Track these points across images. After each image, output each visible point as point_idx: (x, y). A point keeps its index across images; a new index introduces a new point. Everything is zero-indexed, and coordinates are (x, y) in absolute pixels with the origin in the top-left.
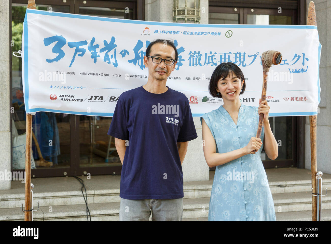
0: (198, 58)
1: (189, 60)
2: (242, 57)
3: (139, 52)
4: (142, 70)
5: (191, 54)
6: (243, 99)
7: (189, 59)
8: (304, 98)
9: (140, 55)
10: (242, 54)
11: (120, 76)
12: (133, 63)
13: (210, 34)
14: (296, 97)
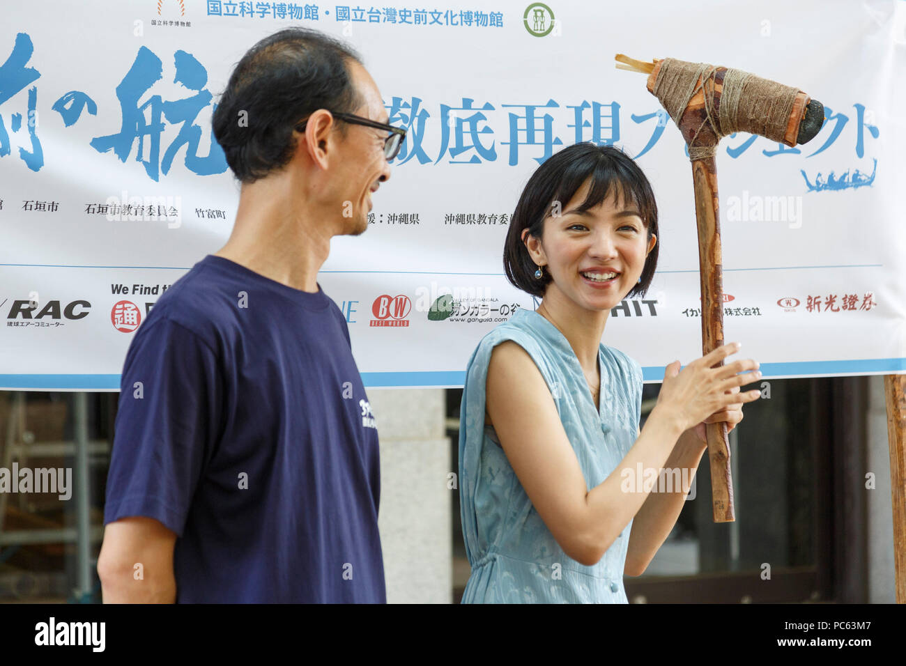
0: (410, 129)
2: (606, 122)
3: (140, 103)
4: (157, 180)
8: (861, 299)
9: (148, 114)
10: (606, 111)
11: (54, 207)
12: (113, 149)
13: (454, 22)
14: (831, 296)
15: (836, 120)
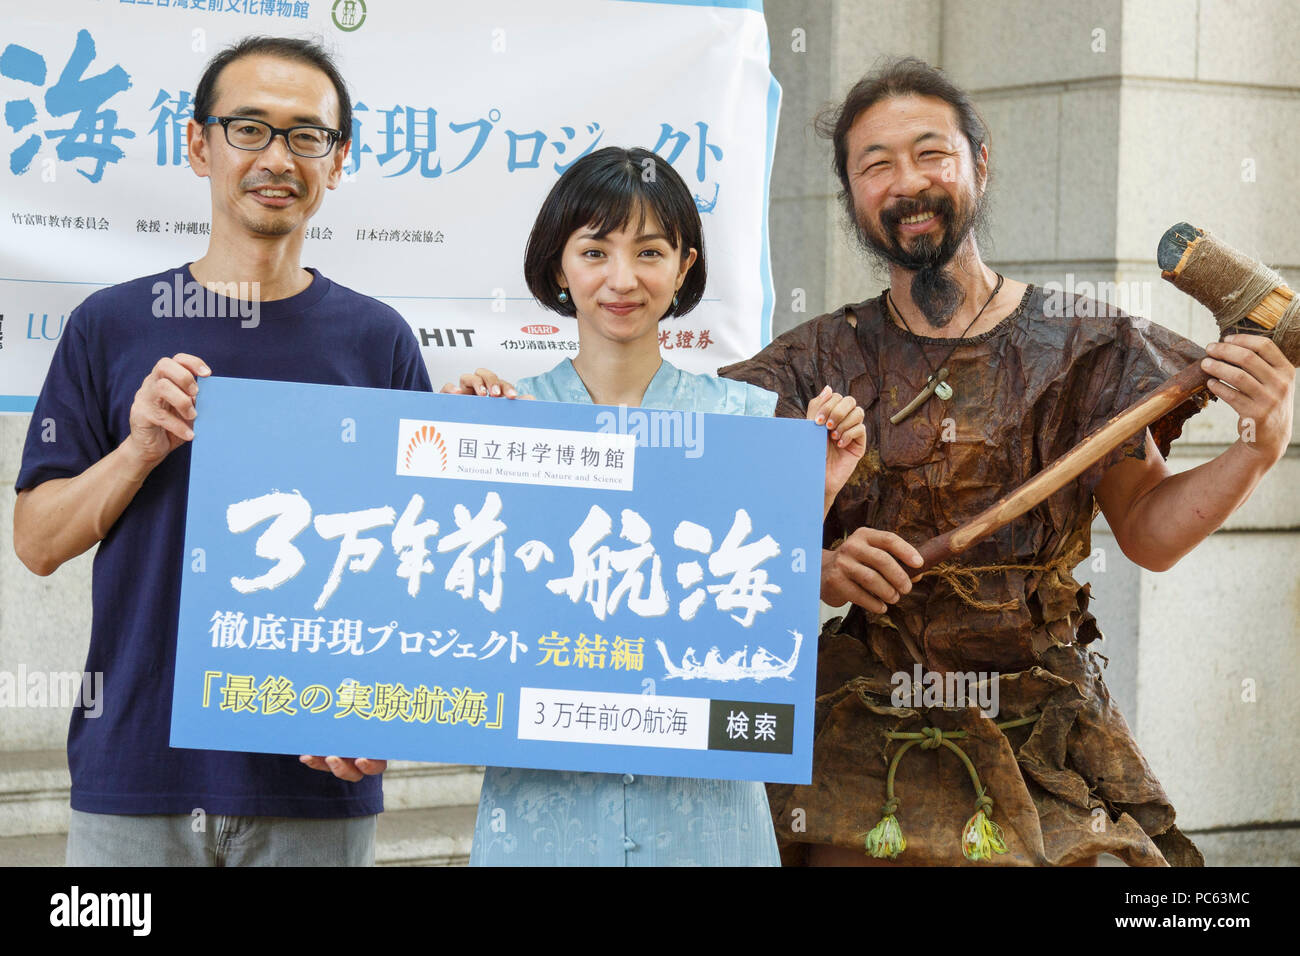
1: (156, 132)
2: (421, 130)
5: (166, 103)
7: (153, 130)
8: (698, 336)
10: (421, 117)
13: (254, 10)
15: (676, 139)
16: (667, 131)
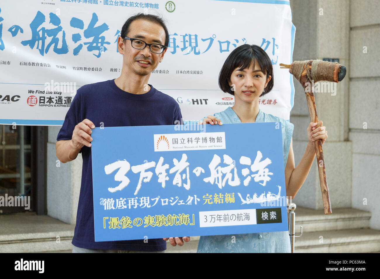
2: (193, 41)
3: (38, 30)
4: (43, 55)
6: (193, 100)
7: (115, 42)
8: (273, 101)
9: (41, 33)
10: (193, 37)
11: (9, 63)
12: (29, 45)
13: (143, 6)
14: (264, 100)
15: (267, 43)
16: (264, 40)
